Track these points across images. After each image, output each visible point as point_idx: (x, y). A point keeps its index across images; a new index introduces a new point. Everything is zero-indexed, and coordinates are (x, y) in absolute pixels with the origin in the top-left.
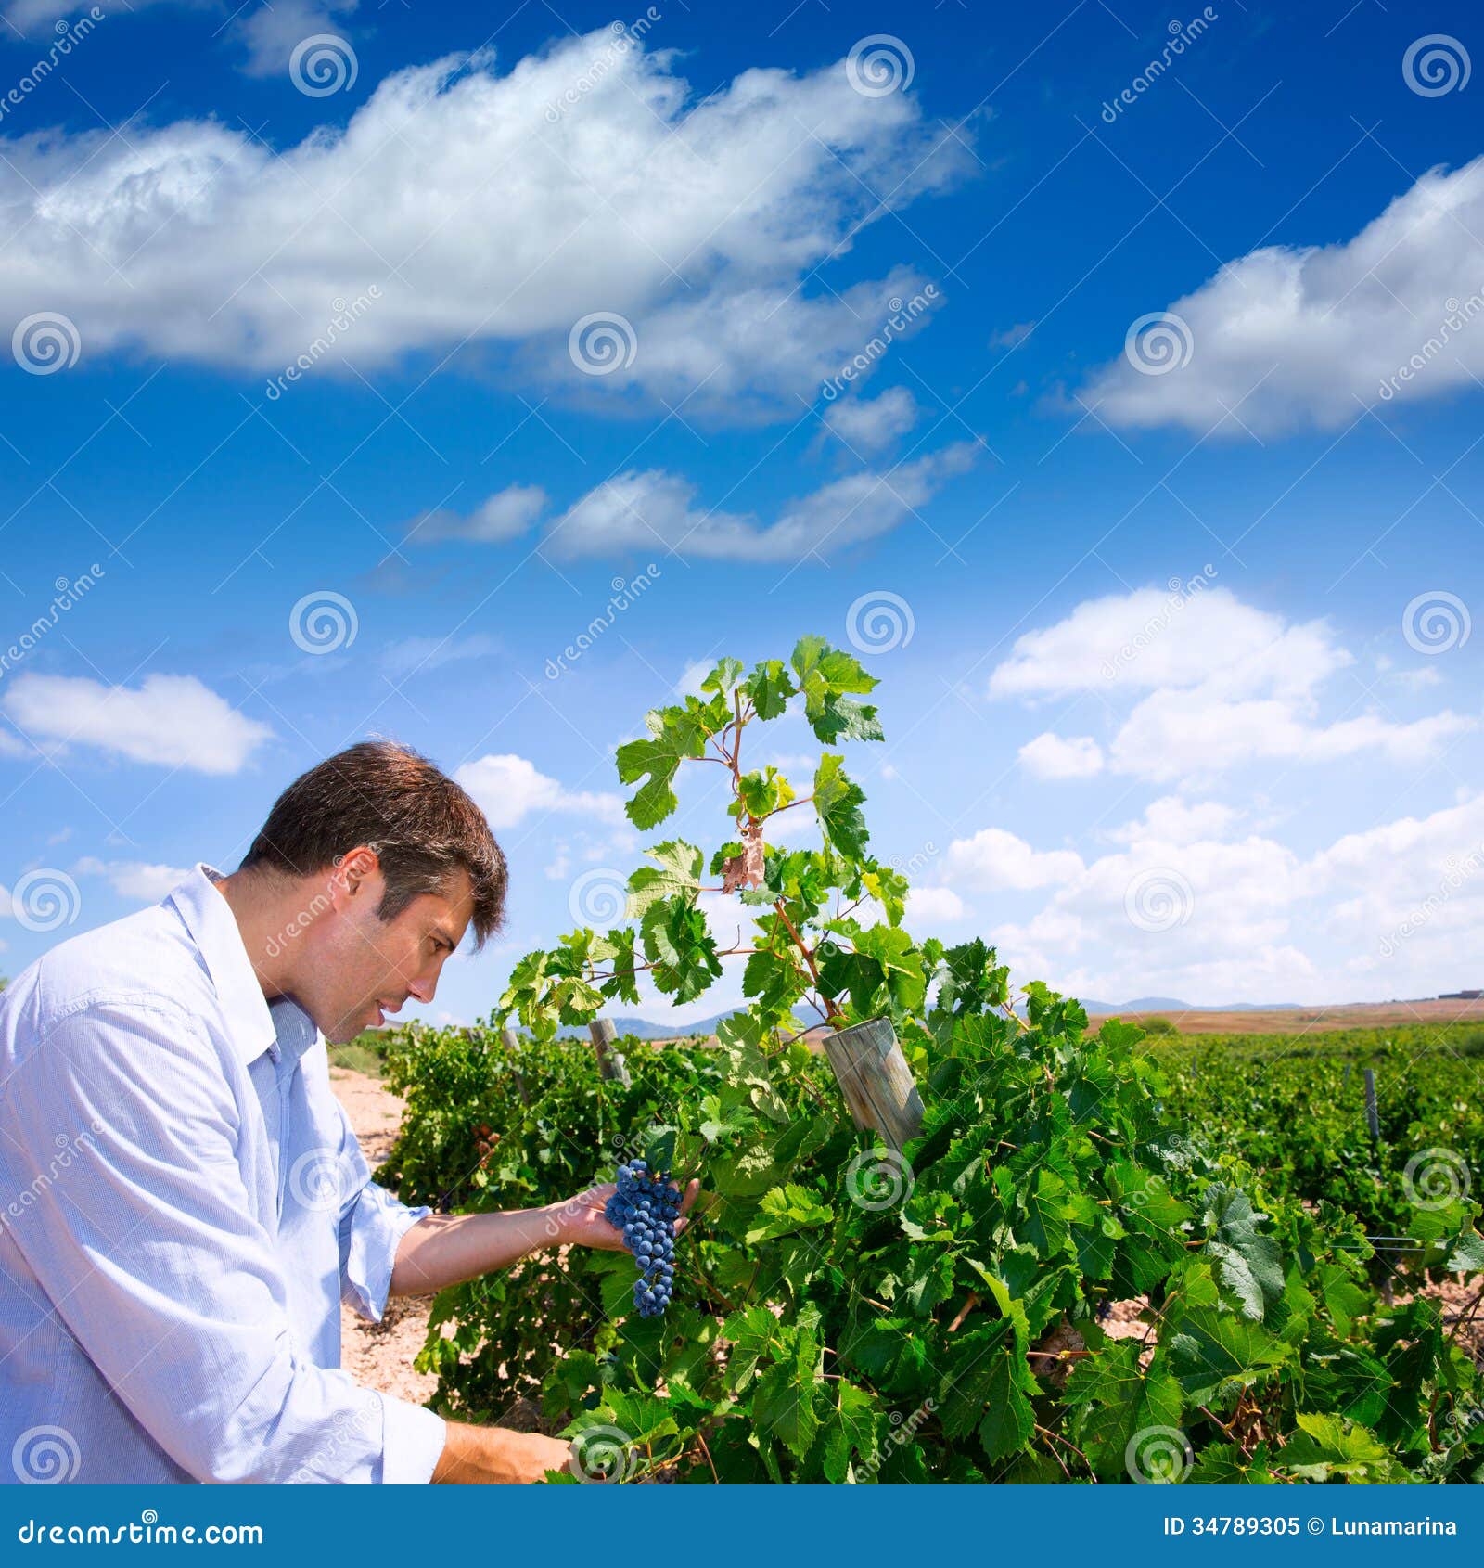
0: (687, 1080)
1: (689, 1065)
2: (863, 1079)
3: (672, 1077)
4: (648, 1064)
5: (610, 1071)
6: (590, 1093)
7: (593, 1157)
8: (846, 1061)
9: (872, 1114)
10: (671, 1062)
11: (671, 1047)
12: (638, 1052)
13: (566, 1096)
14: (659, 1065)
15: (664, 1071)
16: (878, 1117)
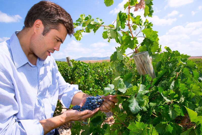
0: (82, 66)
1: (82, 64)
2: (143, 65)
3: (79, 66)
4: (76, 64)
5: (70, 65)
6: (67, 68)
7: (68, 78)
8: (140, 60)
9: (145, 72)
10: (79, 63)
11: (79, 61)
12: (74, 62)
13: (63, 69)
14: (77, 64)
15: (78, 65)
16: (146, 72)
